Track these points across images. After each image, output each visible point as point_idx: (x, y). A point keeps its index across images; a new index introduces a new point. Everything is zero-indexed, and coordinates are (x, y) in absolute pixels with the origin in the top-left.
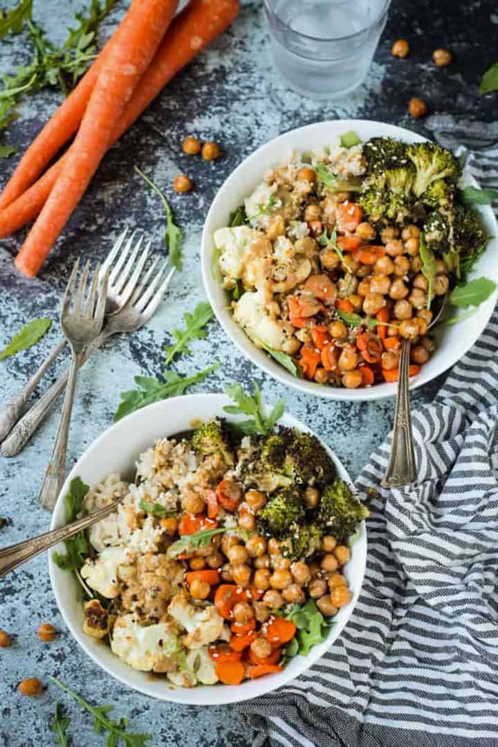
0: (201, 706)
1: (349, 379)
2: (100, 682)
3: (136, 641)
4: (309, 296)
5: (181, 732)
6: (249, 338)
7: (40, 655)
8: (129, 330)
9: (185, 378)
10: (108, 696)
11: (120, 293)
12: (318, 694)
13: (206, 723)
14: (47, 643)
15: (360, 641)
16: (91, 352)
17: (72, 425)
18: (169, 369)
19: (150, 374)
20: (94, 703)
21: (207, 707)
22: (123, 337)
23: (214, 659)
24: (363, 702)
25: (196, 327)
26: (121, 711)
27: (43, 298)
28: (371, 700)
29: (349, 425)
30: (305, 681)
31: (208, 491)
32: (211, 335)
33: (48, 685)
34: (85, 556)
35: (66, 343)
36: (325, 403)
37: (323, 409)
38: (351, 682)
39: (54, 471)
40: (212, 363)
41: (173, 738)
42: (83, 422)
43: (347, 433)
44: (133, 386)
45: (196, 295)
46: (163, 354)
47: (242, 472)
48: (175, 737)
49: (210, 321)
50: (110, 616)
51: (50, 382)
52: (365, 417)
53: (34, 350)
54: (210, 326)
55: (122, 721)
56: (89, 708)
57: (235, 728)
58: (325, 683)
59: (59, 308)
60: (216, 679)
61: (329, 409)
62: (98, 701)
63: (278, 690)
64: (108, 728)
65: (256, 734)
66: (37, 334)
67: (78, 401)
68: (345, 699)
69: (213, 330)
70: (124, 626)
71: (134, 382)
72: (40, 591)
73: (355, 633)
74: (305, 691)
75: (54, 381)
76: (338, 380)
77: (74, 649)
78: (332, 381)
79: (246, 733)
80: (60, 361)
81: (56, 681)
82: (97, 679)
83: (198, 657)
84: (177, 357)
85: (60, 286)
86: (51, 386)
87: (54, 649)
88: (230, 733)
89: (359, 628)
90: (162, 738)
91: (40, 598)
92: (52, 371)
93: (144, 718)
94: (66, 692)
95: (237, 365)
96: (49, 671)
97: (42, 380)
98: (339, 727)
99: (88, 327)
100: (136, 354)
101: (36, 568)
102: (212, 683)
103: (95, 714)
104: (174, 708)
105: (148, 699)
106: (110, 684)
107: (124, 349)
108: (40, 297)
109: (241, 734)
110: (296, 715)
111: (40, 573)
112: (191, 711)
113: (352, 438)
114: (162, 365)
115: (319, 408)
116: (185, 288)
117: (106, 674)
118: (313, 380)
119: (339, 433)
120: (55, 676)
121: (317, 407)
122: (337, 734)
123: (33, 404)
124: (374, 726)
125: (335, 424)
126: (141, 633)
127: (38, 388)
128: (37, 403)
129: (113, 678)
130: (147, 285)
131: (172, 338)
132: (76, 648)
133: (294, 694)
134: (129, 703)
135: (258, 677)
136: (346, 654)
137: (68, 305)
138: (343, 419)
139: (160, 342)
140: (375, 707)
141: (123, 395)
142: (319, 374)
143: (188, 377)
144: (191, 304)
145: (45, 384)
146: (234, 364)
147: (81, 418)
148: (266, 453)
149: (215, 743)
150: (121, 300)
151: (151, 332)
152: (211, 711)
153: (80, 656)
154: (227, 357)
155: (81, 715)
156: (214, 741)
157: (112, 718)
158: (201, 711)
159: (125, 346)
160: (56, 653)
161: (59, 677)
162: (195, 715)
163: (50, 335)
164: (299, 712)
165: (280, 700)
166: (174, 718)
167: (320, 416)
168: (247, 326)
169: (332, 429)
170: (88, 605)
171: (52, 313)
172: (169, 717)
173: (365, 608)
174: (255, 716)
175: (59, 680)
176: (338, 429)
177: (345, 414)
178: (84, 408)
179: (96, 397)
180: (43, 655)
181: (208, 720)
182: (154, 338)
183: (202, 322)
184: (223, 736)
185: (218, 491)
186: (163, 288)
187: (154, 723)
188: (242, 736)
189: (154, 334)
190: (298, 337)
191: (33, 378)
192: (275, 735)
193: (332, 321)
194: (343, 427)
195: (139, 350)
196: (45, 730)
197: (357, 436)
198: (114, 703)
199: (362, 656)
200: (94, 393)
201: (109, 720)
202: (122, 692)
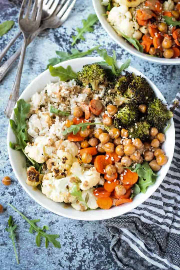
0: (85, 221)
1: (167, 53)
2: (34, 207)
3: (54, 187)
4: (147, 9)
5: (75, 234)
6: (115, 31)
7: (3, 192)
8: (54, 27)
9: (82, 52)
10: (37, 214)
11: (50, 8)
12: (146, 217)
13: (88, 230)
14: (7, 186)
15: (169, 190)
16: (34, 38)
17: (23, 75)
18: (74, 47)
19: (64, 50)
20: (30, 218)
21: (88, 222)
22: (51, 30)
23: (96, 196)
24: (169, 222)
25: (88, 26)
26: (44, 222)
27: (10, 10)
28: (174, 220)
29: (166, 78)
30: (140, 210)
31: (84, 105)
32: (95, 31)
33: (6, 207)
34: (27, 142)
35: (21, 33)
36: (154, 67)
37: (153, 70)
38: (164, 211)
39: (13, 98)
40: (96, 45)
41: (70, 237)
42: (29, 73)
43: (165, 83)
44: (55, 55)
45: (89, 10)
46: (71, 40)
47: (105, 95)
48: (71, 237)
49: (95, 24)
50: (40, 175)
51: (13, 53)
52: (174, 75)
53: (5, 36)
54: (95, 26)
55: (44, 227)
56: (28, 220)
57: (102, 233)
58: (150, 211)
59: (18, 16)
60: (97, 206)
61: (156, 70)
62: (32, 217)
63: (126, 214)
64: (37, 231)
65: (113, 236)
66: (7, 29)
67: (26, 62)
68: (160, 220)
69: (97, 28)
70: (48, 179)
71: (55, 53)
72: (4, 160)
73: (166, 186)
74: (140, 215)
75: (14, 52)
76: (161, 54)
77: (21, 190)
78: (158, 54)
79: (108, 236)
80: (18, 42)
81: (11, 206)
82: (32, 205)
83: (88, 195)
84: (78, 41)
85: (19, 4)
86: (13, 54)
87: (10, 189)
88: (100, 236)
89: (168, 183)
90: (65, 237)
91: (4, 163)
92: (14, 47)
93: (56, 226)
94: (16, 212)
95: (109, 46)
96: (8, 201)
97: (8, 52)
98: (157, 235)
99: (33, 25)
100: (57, 40)
101: (2, 148)
102: (94, 208)
103: (30, 223)
104: (71, 222)
105: (58, 216)
106: (38, 208)
107: (51, 37)
108: (9, 10)
109: (106, 236)
110: (134, 228)
111: (4, 150)
112: (79, 223)
113: (167, 85)
114: (70, 45)
115: (150, 69)
116: (83, 7)
117: (37, 203)
118: (148, 53)
119: (160, 82)
120: (11, 203)
121: (149, 69)
122: (156, 238)
123: (3, 64)
124: (175, 234)
125: (158, 78)
126: (57, 182)
127: (7, 56)
128: (5, 63)
129: (40, 205)
130: (63, 5)
131: (76, 32)
132: (21, 189)
133: (134, 217)
134: (48, 218)
135: (119, 205)
136: (161, 197)
137: (22, 13)
138: (163, 75)
139: (69, 33)
140: (176, 225)
141: (49, 60)
142: (151, 50)
143: (83, 52)
144: (86, 15)
145: (10, 54)
146: (107, 46)
147: (28, 71)
148: (117, 85)
149: (92, 241)
150: (50, 12)
151: (65, 29)
152: (90, 224)
153: (23, 193)
154: (104, 42)
155: (24, 224)
156: (92, 239)
157: (39, 226)
158: (85, 224)
159: (52, 35)
160: (11, 192)
161: (12, 204)
162: (82, 225)
163: (13, 29)
164: (136, 226)
165: (126, 220)
166: (71, 227)
167: (151, 73)
168: (114, 24)
169: (157, 80)
170: (29, 169)
171: (15, 18)
172: (69, 226)
173: (172, 173)
174: (113, 228)
175: (13, 205)
176: (160, 80)
177: (164, 73)
178: (30, 66)
179: (35, 61)
180: (4, 192)
181: (89, 229)
182: (67, 32)
183: (91, 23)
184: (96, 237)
185: (90, 106)
186: (72, 6)
187: (61, 229)
188: (106, 238)
189: (67, 29)
190: (141, 31)
191: (4, 50)
192: (123, 238)
193: (160, 22)
194: (162, 79)
195: (58, 38)
196: (5, 231)
197: (169, 84)
198: (40, 218)
199: (170, 198)
200: (35, 59)
201: (38, 227)
202: (45, 213)
